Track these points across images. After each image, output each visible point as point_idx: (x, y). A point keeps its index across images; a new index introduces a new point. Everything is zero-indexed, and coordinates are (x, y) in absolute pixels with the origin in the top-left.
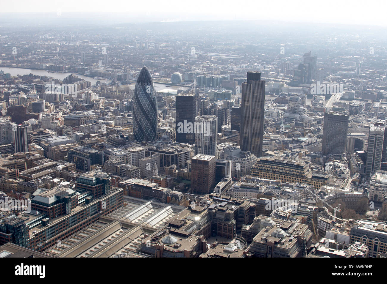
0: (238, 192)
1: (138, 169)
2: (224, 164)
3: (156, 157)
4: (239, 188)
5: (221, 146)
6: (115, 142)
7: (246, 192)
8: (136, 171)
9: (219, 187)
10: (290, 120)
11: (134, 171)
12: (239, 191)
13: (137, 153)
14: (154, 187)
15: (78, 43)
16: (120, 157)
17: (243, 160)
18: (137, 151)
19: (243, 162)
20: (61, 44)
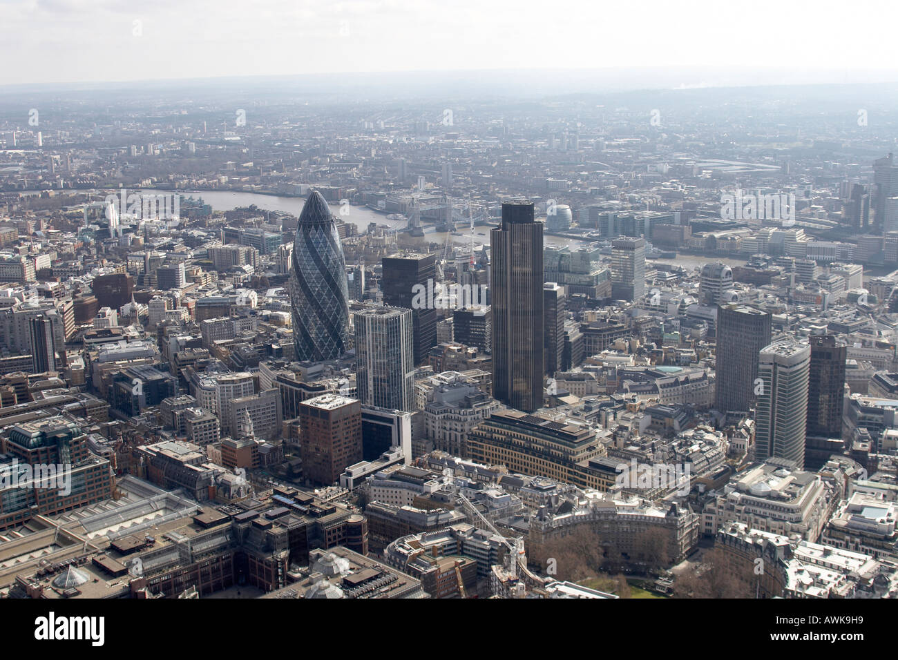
0: (381, 489)
1: (214, 420)
2: (391, 421)
3: (270, 396)
4: (384, 479)
5: (439, 379)
6: (240, 358)
7: (398, 490)
8: (207, 424)
9: (350, 474)
10: (695, 322)
11: (202, 425)
12: (384, 486)
13: (232, 385)
14: (191, 461)
15: (432, 138)
16: (208, 392)
17: (462, 413)
18: (233, 381)
19: (463, 418)
20: (394, 141)
